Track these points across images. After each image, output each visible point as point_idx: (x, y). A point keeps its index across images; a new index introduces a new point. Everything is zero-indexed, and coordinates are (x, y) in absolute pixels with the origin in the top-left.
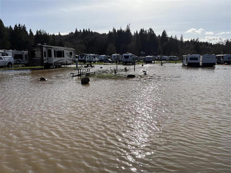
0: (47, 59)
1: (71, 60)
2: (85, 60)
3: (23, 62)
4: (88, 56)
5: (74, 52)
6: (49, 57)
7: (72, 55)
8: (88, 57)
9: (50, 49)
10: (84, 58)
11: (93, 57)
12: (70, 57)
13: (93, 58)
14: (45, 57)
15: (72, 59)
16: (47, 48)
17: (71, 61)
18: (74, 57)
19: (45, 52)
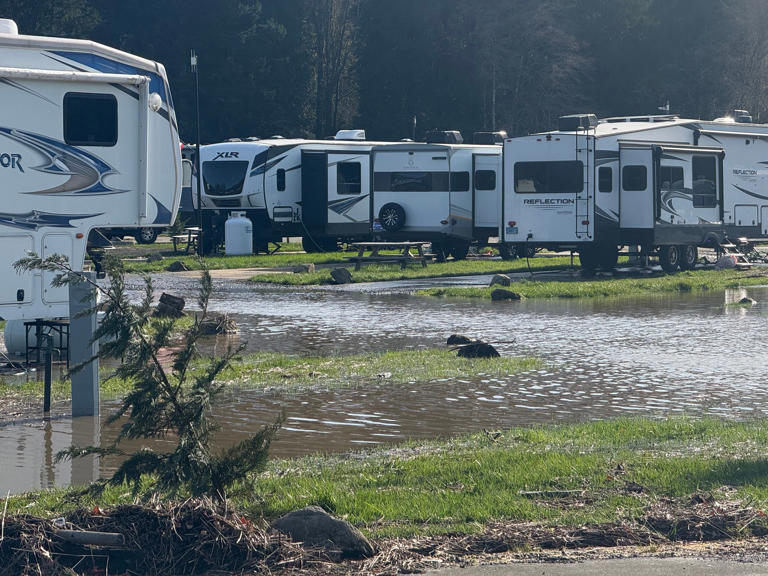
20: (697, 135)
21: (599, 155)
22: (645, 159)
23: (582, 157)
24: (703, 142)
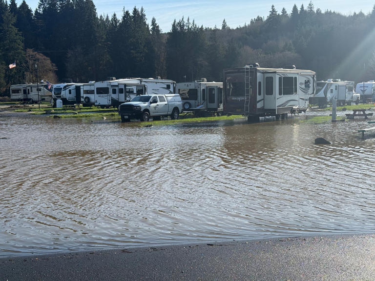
0: (263, 99)
1: (306, 100)
2: (325, 98)
3: (198, 106)
4: (333, 87)
5: (313, 78)
6: (267, 94)
7: (309, 87)
8: (334, 90)
9: (270, 75)
10: (322, 91)
11: (346, 88)
12: (306, 93)
13: (347, 90)
14: (260, 94)
15: (308, 97)
16: (264, 73)
17: (307, 102)
18: (313, 93)
19: (260, 83)
20: (141, 82)
21: (112, 86)
22: (123, 87)
23: (108, 86)
24: (143, 83)
